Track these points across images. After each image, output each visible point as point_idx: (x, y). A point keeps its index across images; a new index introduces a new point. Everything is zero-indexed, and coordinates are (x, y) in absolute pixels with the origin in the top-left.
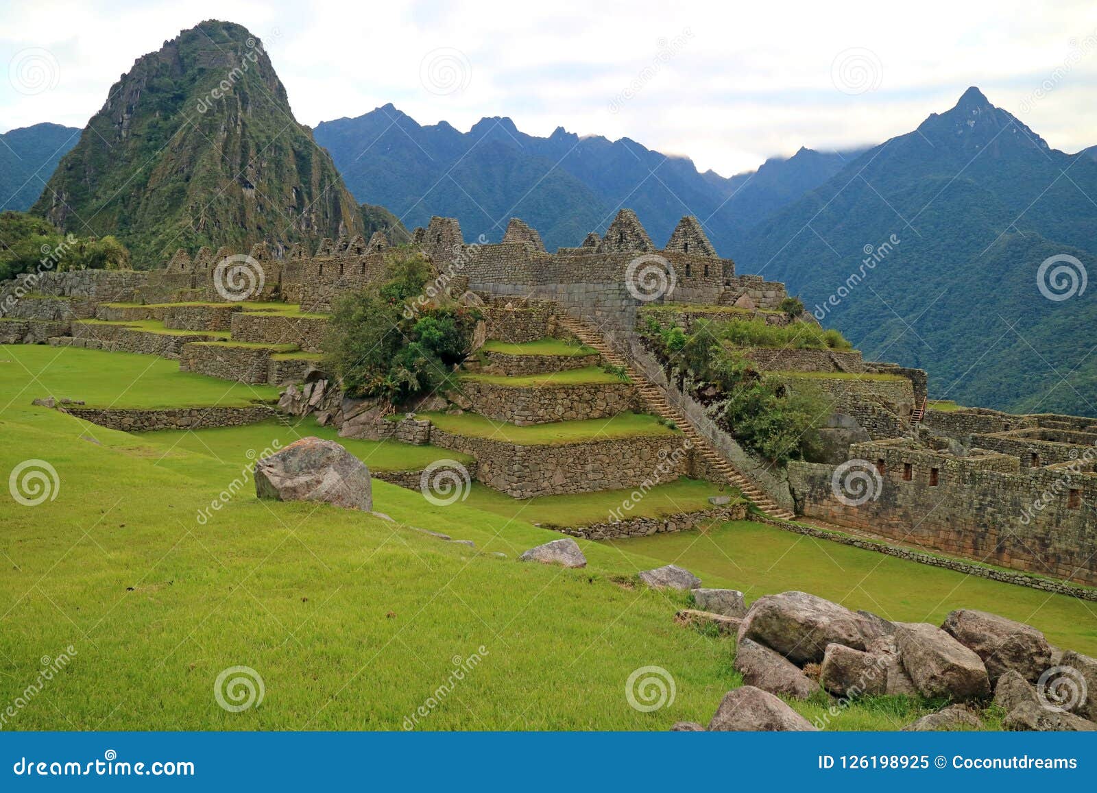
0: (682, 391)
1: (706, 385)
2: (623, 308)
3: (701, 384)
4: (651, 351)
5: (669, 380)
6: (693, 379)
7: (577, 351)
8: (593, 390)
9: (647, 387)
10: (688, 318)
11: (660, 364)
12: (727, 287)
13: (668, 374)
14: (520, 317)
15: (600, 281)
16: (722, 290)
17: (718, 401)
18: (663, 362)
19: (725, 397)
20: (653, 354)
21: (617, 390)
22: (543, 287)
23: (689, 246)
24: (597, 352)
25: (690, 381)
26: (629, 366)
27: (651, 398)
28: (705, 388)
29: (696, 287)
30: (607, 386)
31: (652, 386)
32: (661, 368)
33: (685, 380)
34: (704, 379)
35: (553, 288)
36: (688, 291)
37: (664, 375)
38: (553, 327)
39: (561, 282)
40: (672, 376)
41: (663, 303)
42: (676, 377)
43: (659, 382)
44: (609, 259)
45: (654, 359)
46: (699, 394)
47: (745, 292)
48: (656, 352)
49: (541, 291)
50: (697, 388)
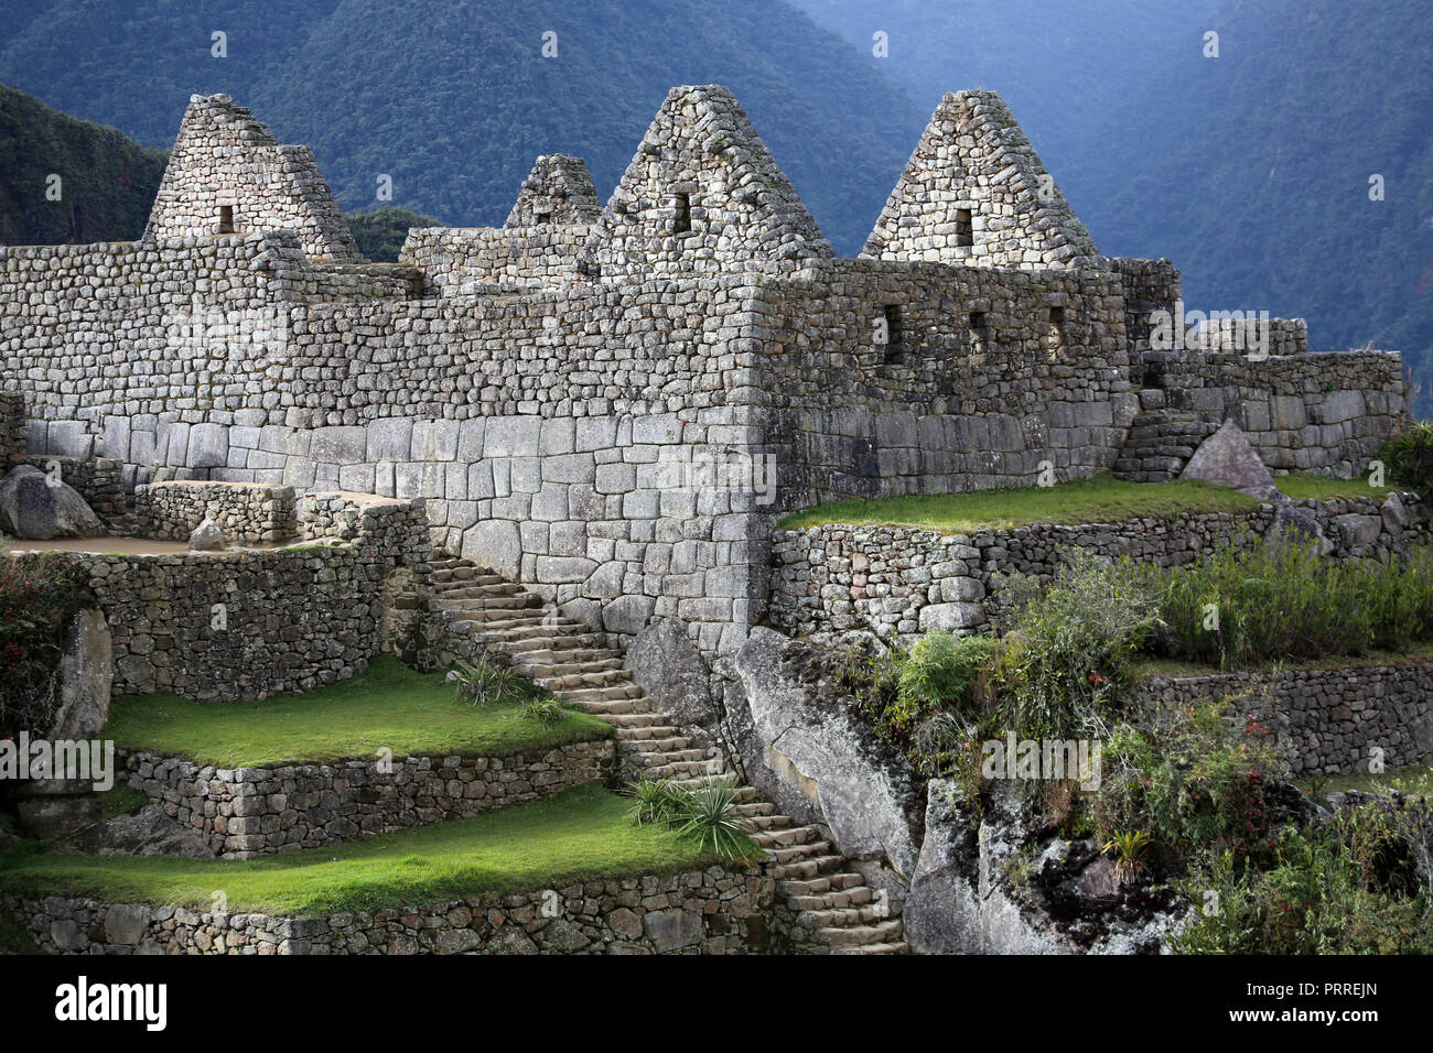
0: (974, 883)
1: (1073, 852)
2: (705, 522)
3: (1055, 850)
4: (833, 708)
5: (917, 834)
6: (1020, 832)
7: (509, 722)
8: (591, 905)
9: (822, 871)
10: (984, 558)
11: (876, 765)
12: (1152, 393)
13: (915, 804)
14: (261, 584)
15: (598, 406)
16: (1131, 410)
17: (1130, 920)
18: (886, 756)
19: (1160, 904)
20: (840, 724)
21: (693, 894)
22: (352, 434)
23: (977, 223)
24: (600, 722)
25: (1009, 839)
26: (744, 782)
27: (847, 923)
28: (1074, 865)
29: (1016, 407)
30: (651, 885)
31: (845, 866)
32: (881, 782)
33: (985, 832)
34: (1066, 829)
35: (398, 440)
36: (980, 426)
37: (896, 816)
38: (406, 616)
39: (434, 414)
40: (928, 818)
41: (875, 489)
42: (947, 820)
43: (874, 846)
44: (633, 313)
45: (849, 746)
46: (1048, 895)
47: (1232, 410)
48: (856, 715)
49: (342, 451)
50: (1039, 867)
